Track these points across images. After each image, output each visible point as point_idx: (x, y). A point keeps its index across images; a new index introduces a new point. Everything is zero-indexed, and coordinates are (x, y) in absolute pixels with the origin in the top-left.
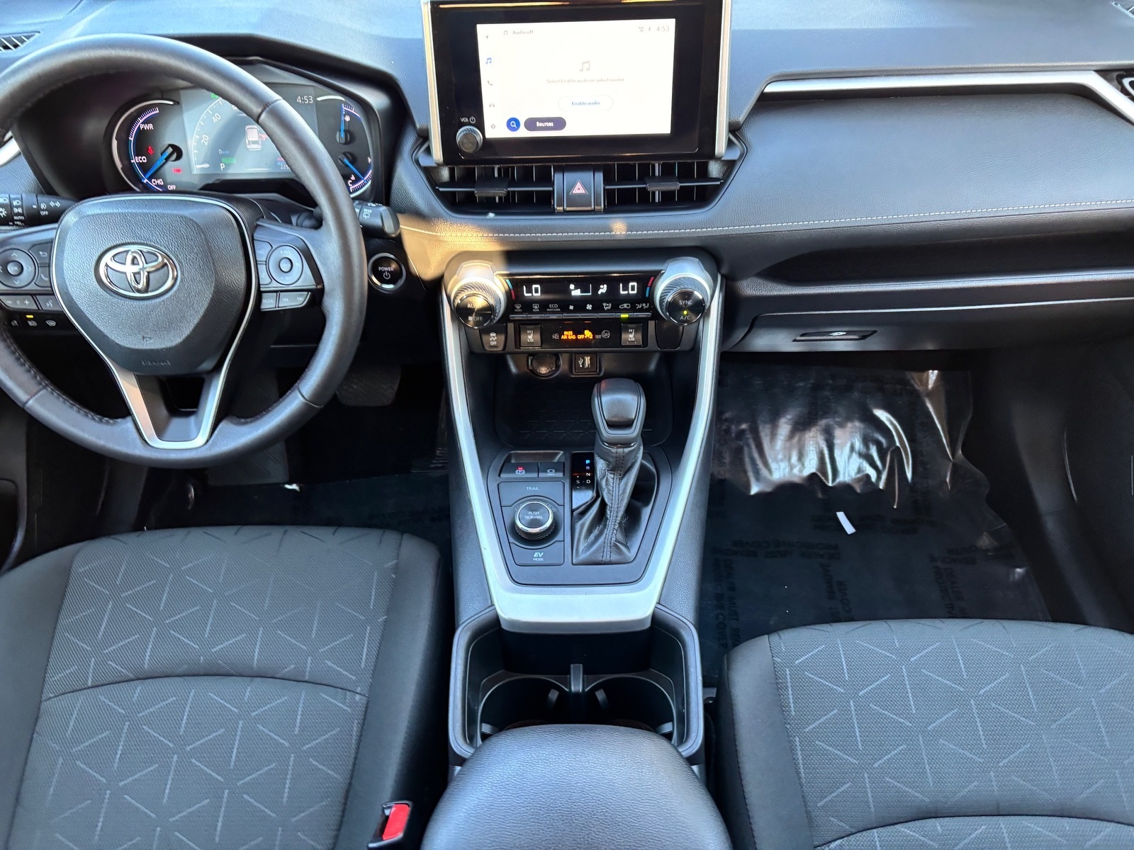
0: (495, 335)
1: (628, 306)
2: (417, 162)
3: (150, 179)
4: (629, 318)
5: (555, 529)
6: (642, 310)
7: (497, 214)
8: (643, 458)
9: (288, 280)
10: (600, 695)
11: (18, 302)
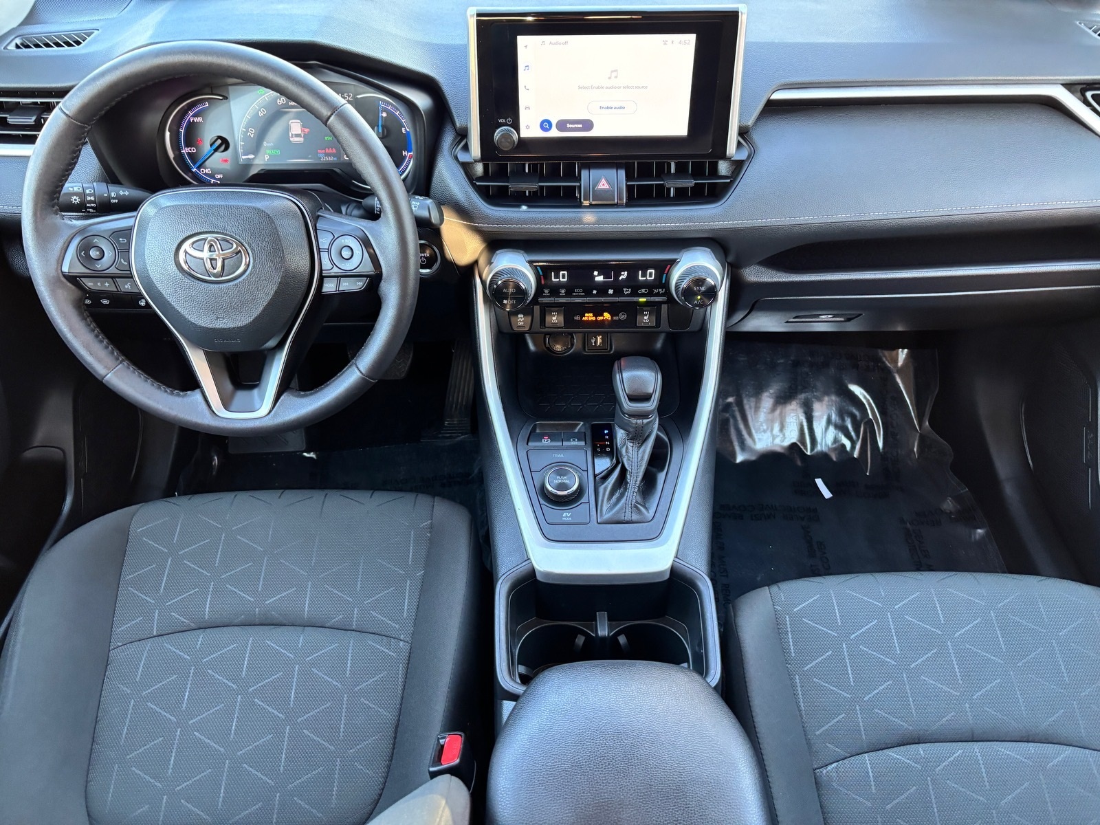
0: (522, 316)
1: (646, 291)
2: (456, 158)
3: (199, 168)
4: (646, 302)
5: (580, 493)
6: (658, 295)
7: (529, 207)
8: (659, 429)
9: (349, 266)
10: (622, 640)
11: (99, 284)
